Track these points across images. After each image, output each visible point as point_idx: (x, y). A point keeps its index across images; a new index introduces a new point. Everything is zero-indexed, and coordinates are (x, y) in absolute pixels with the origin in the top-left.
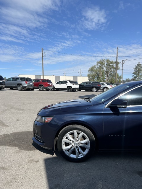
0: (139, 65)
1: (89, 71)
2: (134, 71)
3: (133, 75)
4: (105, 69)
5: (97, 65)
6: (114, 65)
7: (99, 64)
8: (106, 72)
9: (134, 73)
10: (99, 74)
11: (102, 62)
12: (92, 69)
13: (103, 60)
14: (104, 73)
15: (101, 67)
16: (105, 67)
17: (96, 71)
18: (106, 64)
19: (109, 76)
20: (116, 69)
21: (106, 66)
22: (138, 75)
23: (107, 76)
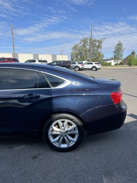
0: (119, 44)
1: (72, 49)
2: (115, 50)
3: (114, 53)
4: (88, 47)
5: (81, 43)
6: (97, 44)
7: (82, 42)
8: (89, 51)
9: (115, 52)
10: (83, 53)
11: (85, 40)
12: (75, 48)
13: (86, 38)
14: (87, 51)
15: (84, 46)
16: (88, 46)
17: (79, 49)
18: (89, 42)
19: (92, 55)
20: (99, 47)
21: (89, 44)
22: (118, 54)
23: (90, 55)
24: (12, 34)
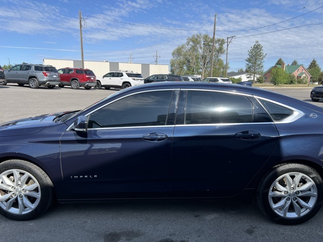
0: (257, 47)
1: (173, 54)
2: (248, 57)
3: (247, 63)
4: (201, 51)
5: (188, 44)
6: (217, 46)
7: (191, 43)
8: (203, 57)
9: (249, 60)
10: (191, 60)
11: (196, 40)
12: (178, 52)
13: (197, 35)
14: (198, 58)
15: (194, 49)
16: (201, 48)
17: (185, 55)
18: (202, 43)
19: (207, 64)
20: (220, 50)
21: (202, 46)
22: (255, 63)
23: (205, 64)
24: (81, 28)
